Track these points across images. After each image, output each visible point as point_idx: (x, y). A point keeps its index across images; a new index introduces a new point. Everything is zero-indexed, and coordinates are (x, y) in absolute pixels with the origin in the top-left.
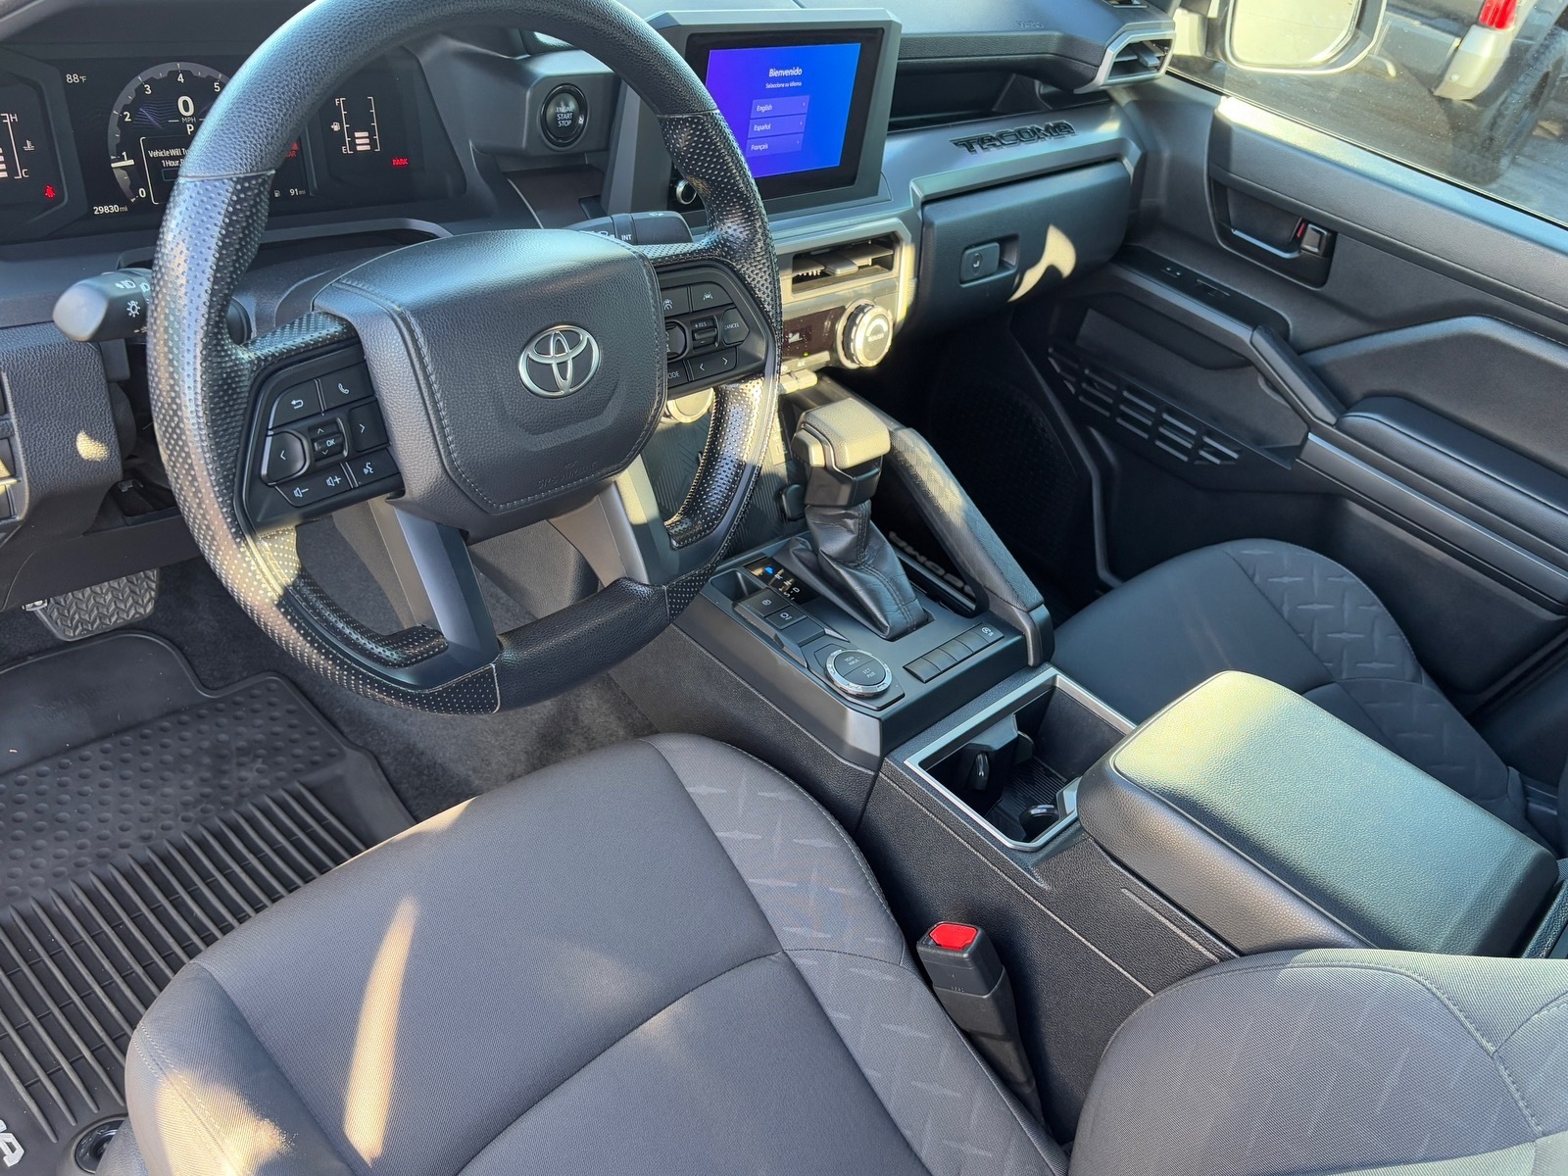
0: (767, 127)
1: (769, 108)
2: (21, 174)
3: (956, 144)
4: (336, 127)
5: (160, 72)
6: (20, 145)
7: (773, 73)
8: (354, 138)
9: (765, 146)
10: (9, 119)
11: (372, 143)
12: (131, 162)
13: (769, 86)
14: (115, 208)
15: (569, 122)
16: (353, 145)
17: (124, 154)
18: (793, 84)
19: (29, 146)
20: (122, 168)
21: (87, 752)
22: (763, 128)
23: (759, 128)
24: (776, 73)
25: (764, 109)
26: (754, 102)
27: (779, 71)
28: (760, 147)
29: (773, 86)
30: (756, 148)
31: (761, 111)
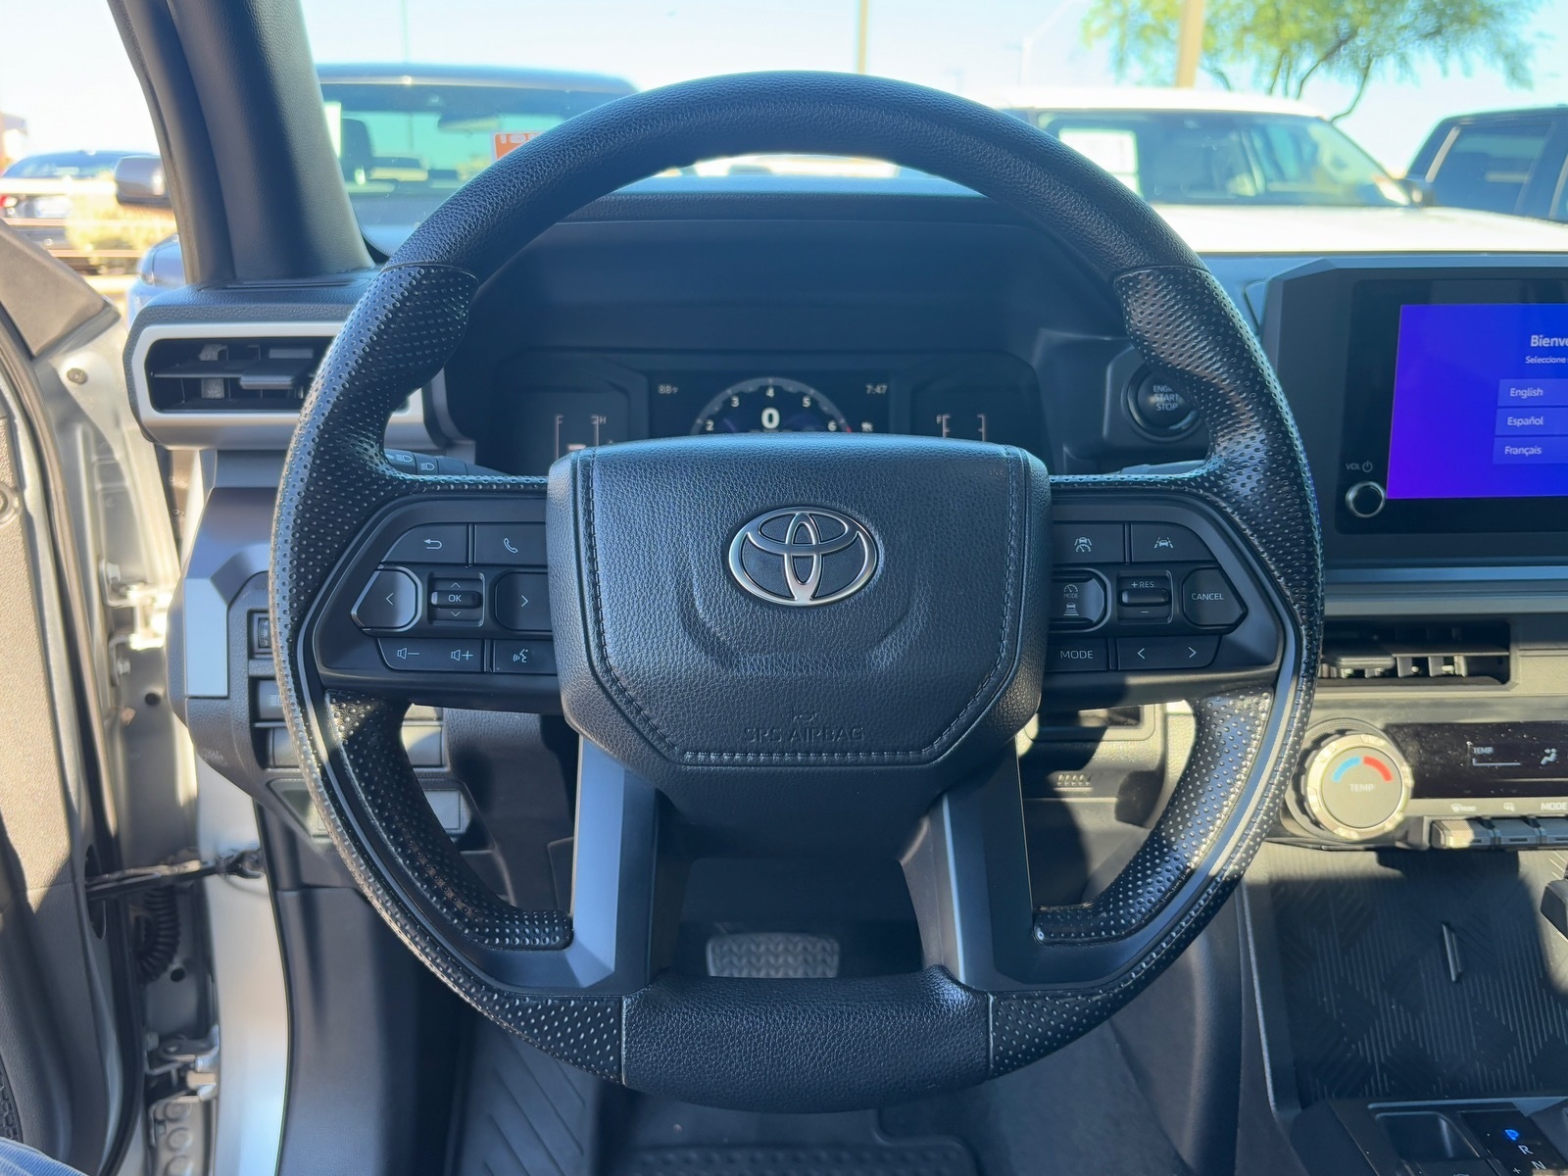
0: (1541, 421)
1: (1539, 392)
5: (750, 386)
7: (1536, 341)
9: (1537, 451)
10: (598, 420)
13: (1530, 360)
21: (737, 1155)
22: (1528, 422)
23: (1518, 422)
24: (1545, 342)
25: (1525, 394)
26: (1503, 383)
27: (1553, 340)
28: (1524, 451)
29: (1541, 360)
30: (1517, 451)
31: (1519, 397)
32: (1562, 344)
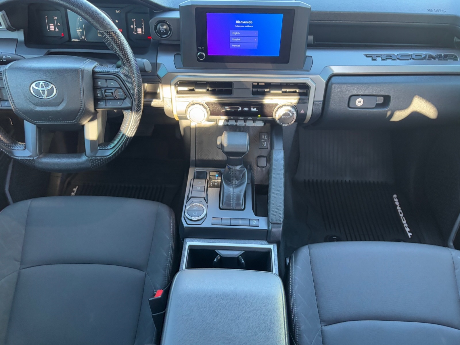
0: (239, 40)
1: (238, 33)
2: (57, 30)
3: (366, 56)
4: (132, 27)
6: (57, 24)
7: (237, 22)
8: (137, 30)
9: (239, 46)
10: (55, 18)
11: (142, 32)
12: (81, 30)
13: (236, 26)
14: (77, 40)
15: (165, 31)
16: (136, 32)
17: (80, 28)
18: (249, 26)
19: (59, 24)
20: (79, 31)
22: (237, 40)
23: (235, 40)
24: (240, 22)
25: (236, 34)
26: (231, 31)
27: (241, 22)
28: (237, 46)
29: (239, 26)
30: (235, 46)
31: (235, 34)
32: (243, 23)
